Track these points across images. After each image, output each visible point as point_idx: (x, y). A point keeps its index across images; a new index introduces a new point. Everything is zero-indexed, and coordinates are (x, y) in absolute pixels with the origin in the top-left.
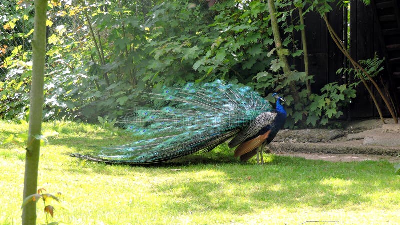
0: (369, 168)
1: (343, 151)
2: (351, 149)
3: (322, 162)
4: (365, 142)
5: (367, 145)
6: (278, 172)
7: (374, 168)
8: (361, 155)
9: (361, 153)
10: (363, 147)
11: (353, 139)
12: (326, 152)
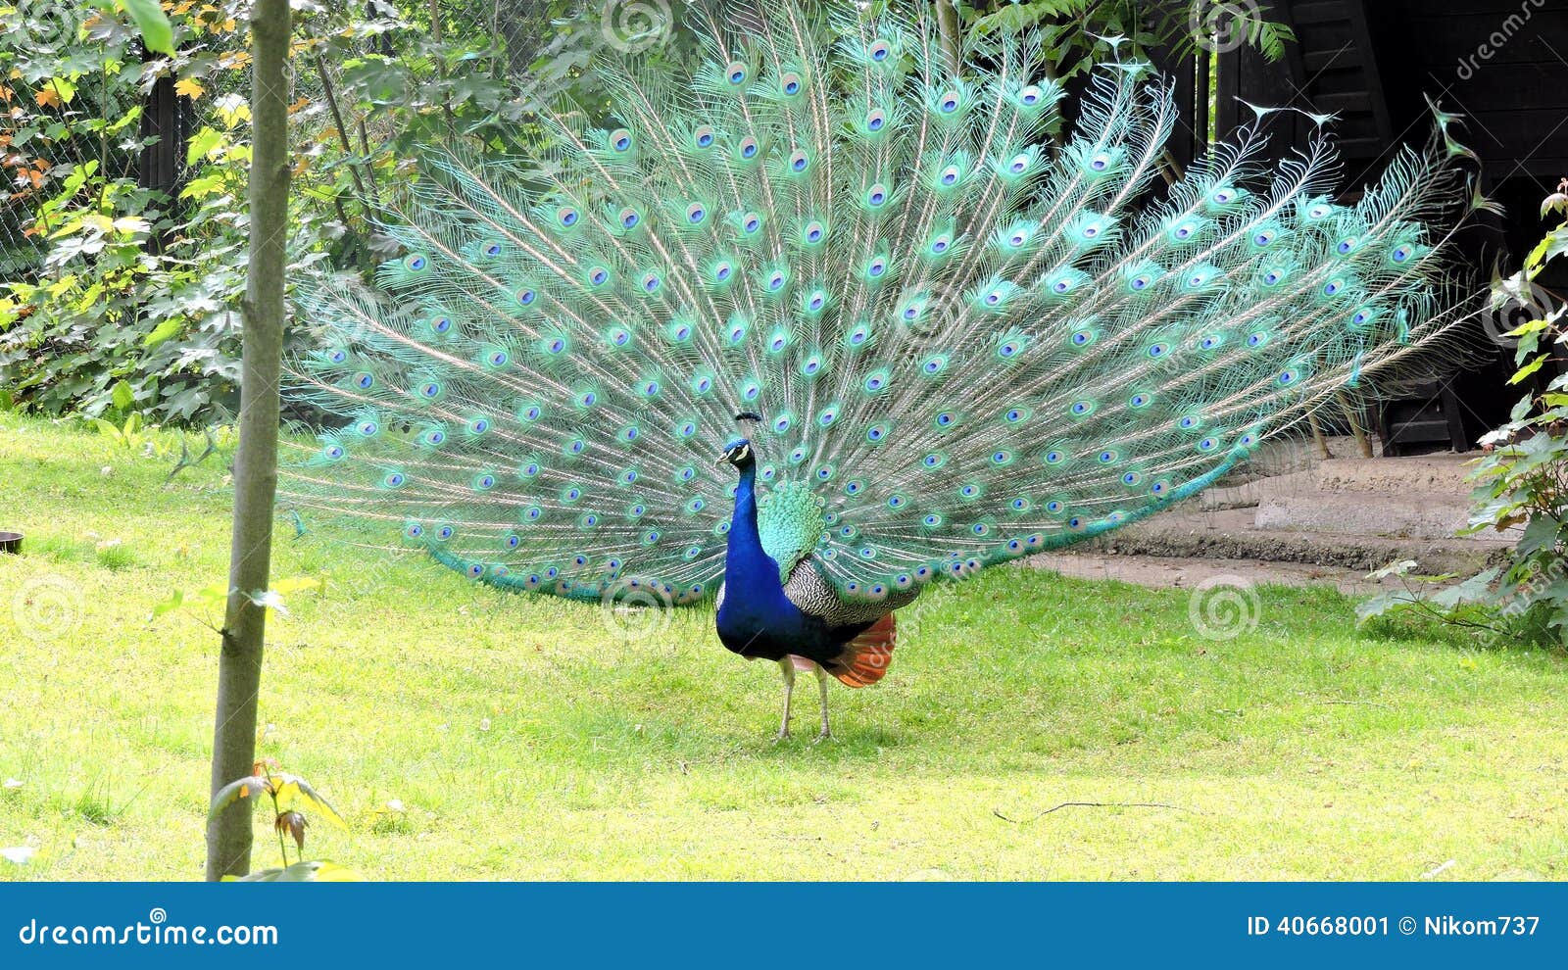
0: (1273, 611)
1: (1187, 547)
2: (1214, 543)
3: (1115, 587)
4: (1261, 518)
5: (1265, 528)
6: (967, 623)
7: (1287, 613)
8: (1247, 561)
9: (1245, 555)
10: (1252, 535)
11: (1221, 506)
12: (1131, 551)
